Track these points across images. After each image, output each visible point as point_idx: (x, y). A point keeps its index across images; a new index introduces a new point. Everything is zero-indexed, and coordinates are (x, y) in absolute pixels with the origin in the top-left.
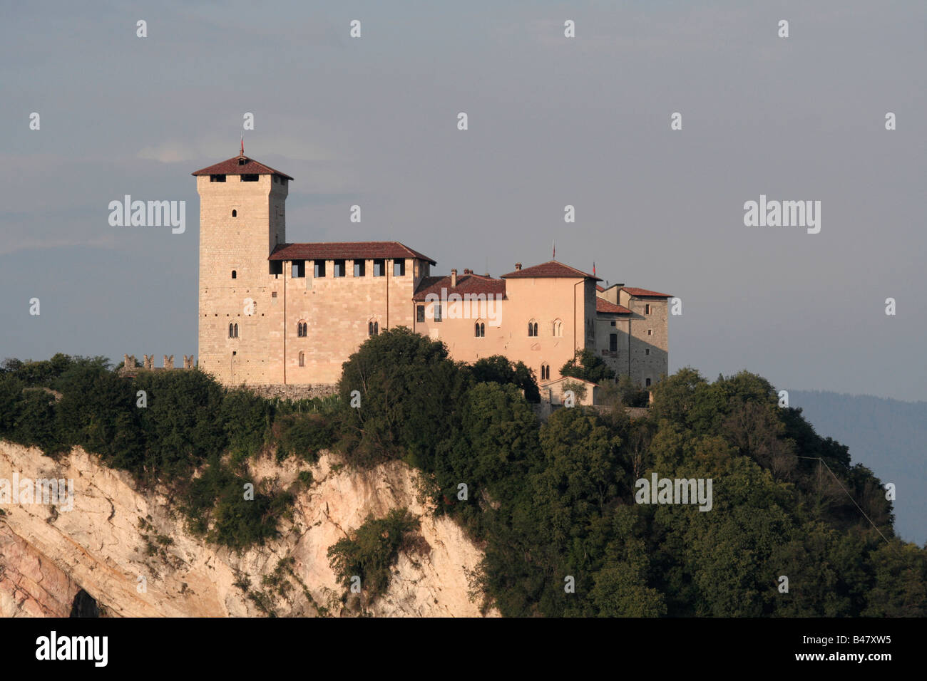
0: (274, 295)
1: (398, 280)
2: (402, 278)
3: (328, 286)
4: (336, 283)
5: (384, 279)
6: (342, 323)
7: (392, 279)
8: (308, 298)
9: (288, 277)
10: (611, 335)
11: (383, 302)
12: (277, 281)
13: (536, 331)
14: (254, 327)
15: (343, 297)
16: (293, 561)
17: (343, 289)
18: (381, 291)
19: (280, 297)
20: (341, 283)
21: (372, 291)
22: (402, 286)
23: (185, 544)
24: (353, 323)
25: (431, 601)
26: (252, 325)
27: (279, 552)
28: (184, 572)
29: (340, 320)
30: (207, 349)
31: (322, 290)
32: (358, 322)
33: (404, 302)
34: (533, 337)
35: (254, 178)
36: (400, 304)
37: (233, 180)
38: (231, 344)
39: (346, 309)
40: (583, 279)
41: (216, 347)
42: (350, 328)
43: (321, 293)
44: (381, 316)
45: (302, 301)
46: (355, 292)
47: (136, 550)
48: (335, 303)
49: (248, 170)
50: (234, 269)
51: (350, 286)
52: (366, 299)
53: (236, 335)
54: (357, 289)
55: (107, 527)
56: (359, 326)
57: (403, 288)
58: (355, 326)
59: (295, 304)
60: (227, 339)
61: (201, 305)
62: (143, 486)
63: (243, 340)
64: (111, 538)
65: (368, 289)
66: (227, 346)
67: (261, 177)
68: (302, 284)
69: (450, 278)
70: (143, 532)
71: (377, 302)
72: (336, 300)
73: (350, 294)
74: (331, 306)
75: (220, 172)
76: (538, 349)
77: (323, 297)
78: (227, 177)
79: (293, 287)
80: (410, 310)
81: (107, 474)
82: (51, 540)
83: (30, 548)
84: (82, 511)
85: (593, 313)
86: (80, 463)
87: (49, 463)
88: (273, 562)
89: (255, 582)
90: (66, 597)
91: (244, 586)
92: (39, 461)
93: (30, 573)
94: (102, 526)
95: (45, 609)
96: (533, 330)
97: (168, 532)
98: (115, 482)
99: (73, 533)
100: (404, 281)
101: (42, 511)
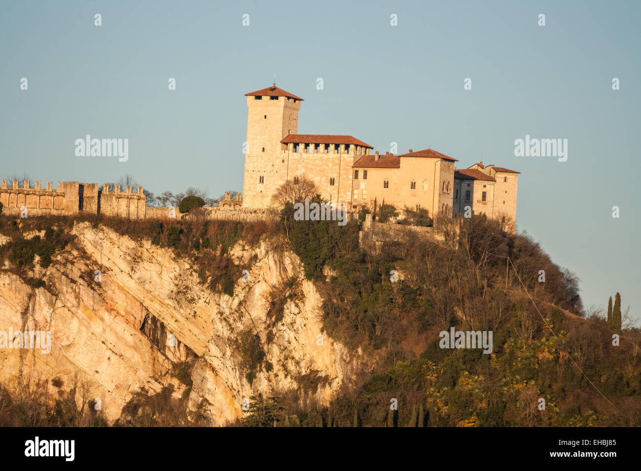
0: (283, 161)
1: (345, 156)
2: (348, 155)
3: (311, 158)
4: (314, 157)
5: (339, 155)
6: (316, 178)
7: (343, 155)
8: (300, 164)
9: (291, 152)
10: (483, 192)
11: (337, 167)
12: (284, 154)
13: (414, 186)
14: (272, 178)
15: (318, 164)
16: (245, 302)
17: (318, 159)
18: (337, 162)
19: (286, 163)
20: (317, 156)
21: (332, 161)
22: (348, 159)
23: (196, 290)
24: (322, 178)
25: (303, 325)
26: (271, 177)
27: (240, 296)
28: (194, 305)
29: (316, 176)
30: (247, 189)
31: (307, 159)
32: (324, 178)
33: (348, 168)
34: (413, 189)
35: (276, 98)
36: (346, 169)
37: (266, 99)
38: (260, 187)
39: (319, 170)
40: (440, 159)
41: (252, 188)
42: (320, 180)
43: (307, 161)
44: (336, 175)
45: (297, 165)
46: (324, 161)
47: (172, 291)
48: (313, 167)
49: (274, 94)
50: (263, 147)
51: (321, 159)
52: (329, 166)
53: (263, 182)
54: (325, 160)
55: (158, 280)
56: (325, 180)
57: (348, 160)
58: (323, 180)
59: (293, 166)
60: (258, 184)
61: (246, 165)
62: (178, 256)
63: (266, 185)
64: (160, 285)
65: (331, 160)
66: (258, 188)
67: (280, 98)
68: (297, 156)
69: (375, 156)
70: (176, 282)
71: (334, 167)
72: (314, 165)
73: (321, 163)
74: (312, 169)
75: (259, 95)
76: (415, 196)
77: (308, 164)
78: (263, 97)
79: (293, 158)
80: (351, 172)
81: (160, 251)
82: (131, 285)
83: (121, 289)
84: (147, 270)
85: (451, 178)
86: (147, 244)
87: (132, 244)
88: (236, 302)
89: (227, 312)
90: (140, 316)
91: (221, 314)
92: (127, 242)
93: (121, 302)
94: (156, 278)
95: (127, 322)
96: (413, 186)
97: (189, 283)
98: (164, 255)
99: (142, 282)
100: (349, 157)
101: (127, 269)
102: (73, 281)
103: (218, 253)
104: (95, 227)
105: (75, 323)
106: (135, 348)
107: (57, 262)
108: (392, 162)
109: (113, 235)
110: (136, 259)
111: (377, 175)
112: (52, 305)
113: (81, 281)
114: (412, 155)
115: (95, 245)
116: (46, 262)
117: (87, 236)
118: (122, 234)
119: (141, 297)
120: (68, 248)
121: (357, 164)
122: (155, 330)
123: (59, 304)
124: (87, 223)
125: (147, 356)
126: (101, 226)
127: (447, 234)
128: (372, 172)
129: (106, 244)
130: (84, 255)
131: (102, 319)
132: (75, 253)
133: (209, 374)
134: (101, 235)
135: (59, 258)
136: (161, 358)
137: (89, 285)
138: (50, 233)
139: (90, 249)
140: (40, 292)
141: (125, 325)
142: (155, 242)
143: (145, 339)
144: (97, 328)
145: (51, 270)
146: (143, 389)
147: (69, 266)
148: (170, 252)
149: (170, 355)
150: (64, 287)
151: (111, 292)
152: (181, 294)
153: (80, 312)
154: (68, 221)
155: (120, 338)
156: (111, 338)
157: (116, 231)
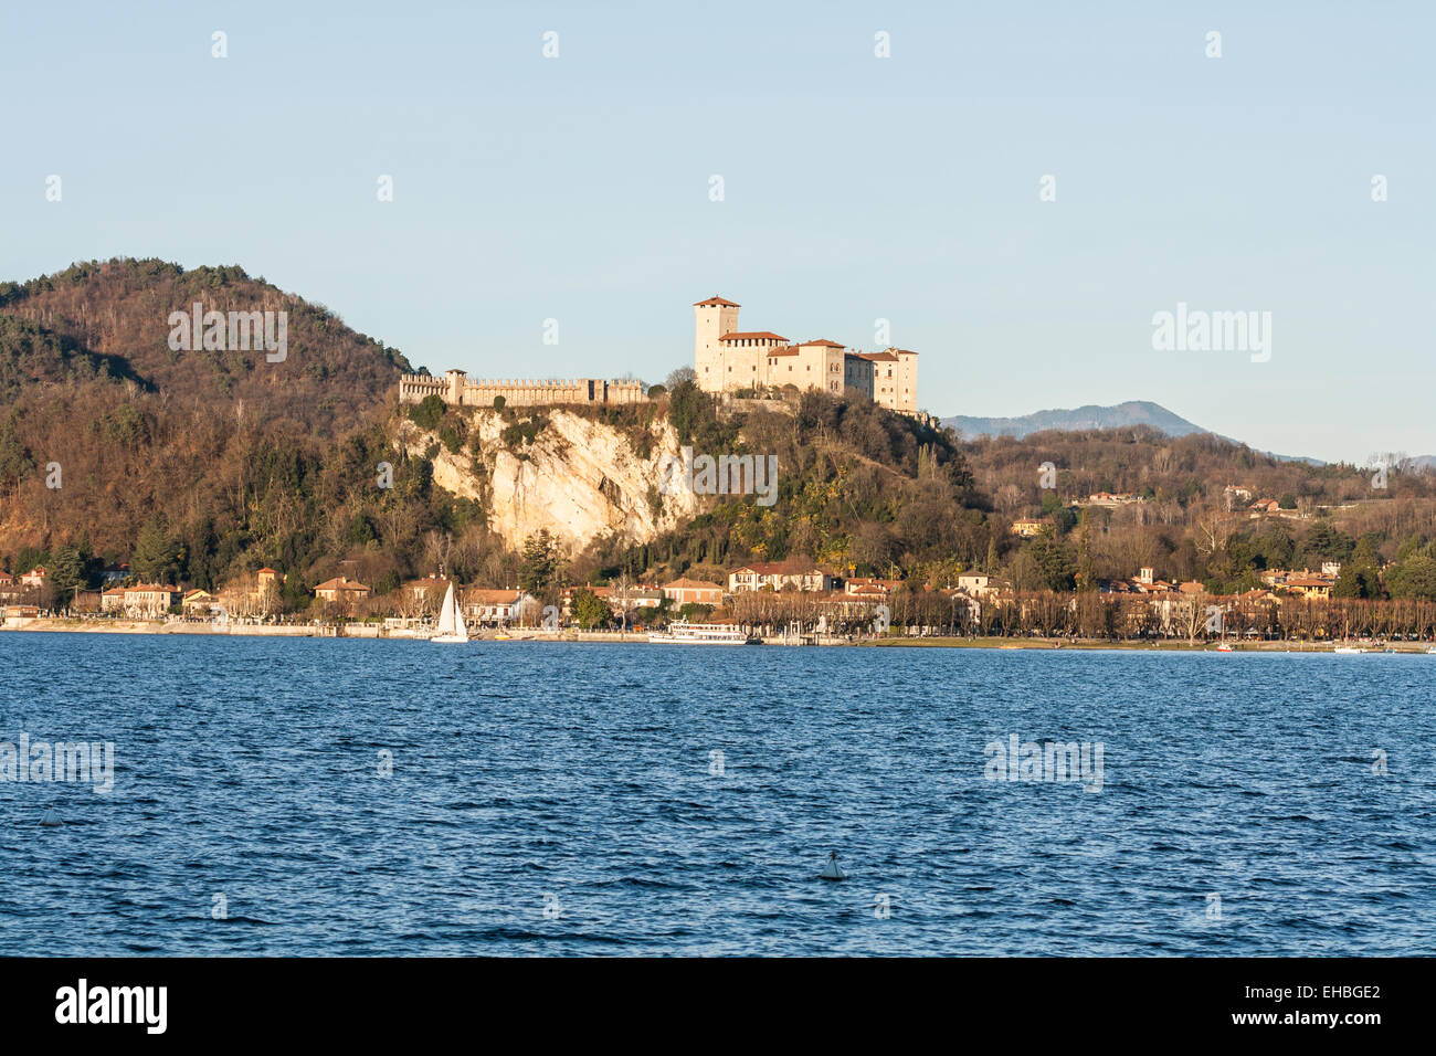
0: (721, 354)
2: (764, 347)
3: (739, 351)
4: (742, 350)
5: (758, 348)
7: (761, 347)
8: (732, 355)
9: (726, 347)
11: (757, 358)
12: (721, 349)
15: (744, 355)
17: (744, 352)
18: (757, 353)
19: (723, 355)
21: (754, 353)
31: (737, 352)
34: (809, 372)
35: (715, 306)
36: (764, 358)
37: (708, 307)
38: (706, 375)
39: (745, 360)
44: (756, 363)
45: (730, 357)
46: (748, 354)
49: (714, 303)
50: (707, 344)
51: (746, 351)
52: (751, 356)
53: (708, 372)
54: (749, 352)
57: (764, 351)
59: (728, 358)
60: (705, 373)
63: (710, 373)
64: (607, 454)
65: (752, 352)
67: (718, 305)
68: (730, 350)
71: (755, 358)
72: (741, 356)
73: (746, 355)
75: (703, 304)
77: (738, 355)
78: (706, 305)
79: (727, 351)
80: (767, 360)
81: (606, 428)
82: (588, 455)
83: (583, 459)
84: (597, 443)
85: (841, 361)
86: (597, 423)
87: (588, 424)
88: (652, 464)
89: (647, 473)
90: (599, 479)
91: (643, 474)
92: (584, 423)
93: (583, 470)
94: (603, 449)
95: (588, 483)
96: (808, 368)
97: (624, 452)
98: (607, 431)
99: (595, 453)
100: (765, 349)
101: (585, 444)
102: (549, 455)
103: (643, 429)
104: (563, 412)
105: (553, 486)
106: (594, 503)
107: (539, 441)
108: (794, 351)
109: (575, 417)
110: (591, 435)
111: (784, 361)
112: (536, 473)
113: (554, 454)
114: (810, 344)
115: (565, 426)
116: (531, 441)
117: (558, 419)
118: (581, 417)
119: (598, 465)
120: (546, 429)
121: (771, 354)
122: (612, 490)
123: (540, 472)
124: (558, 410)
125: (605, 509)
126: (568, 412)
127: (791, 405)
128: (779, 358)
129: (572, 425)
130: (557, 434)
131: (570, 482)
132: (550, 433)
133: (637, 520)
134: (567, 418)
135: (540, 437)
136: (616, 510)
137: (560, 457)
138: (535, 418)
139: (561, 430)
140: (526, 463)
141: (586, 486)
142: (602, 422)
143: (602, 496)
144: (568, 488)
145: (534, 447)
146: (599, 534)
147: (546, 443)
148: (611, 429)
149: (623, 507)
150: (542, 459)
151: (575, 461)
152: (620, 461)
153: (555, 477)
154: (546, 409)
155: (584, 497)
156: (578, 497)
157: (577, 414)
